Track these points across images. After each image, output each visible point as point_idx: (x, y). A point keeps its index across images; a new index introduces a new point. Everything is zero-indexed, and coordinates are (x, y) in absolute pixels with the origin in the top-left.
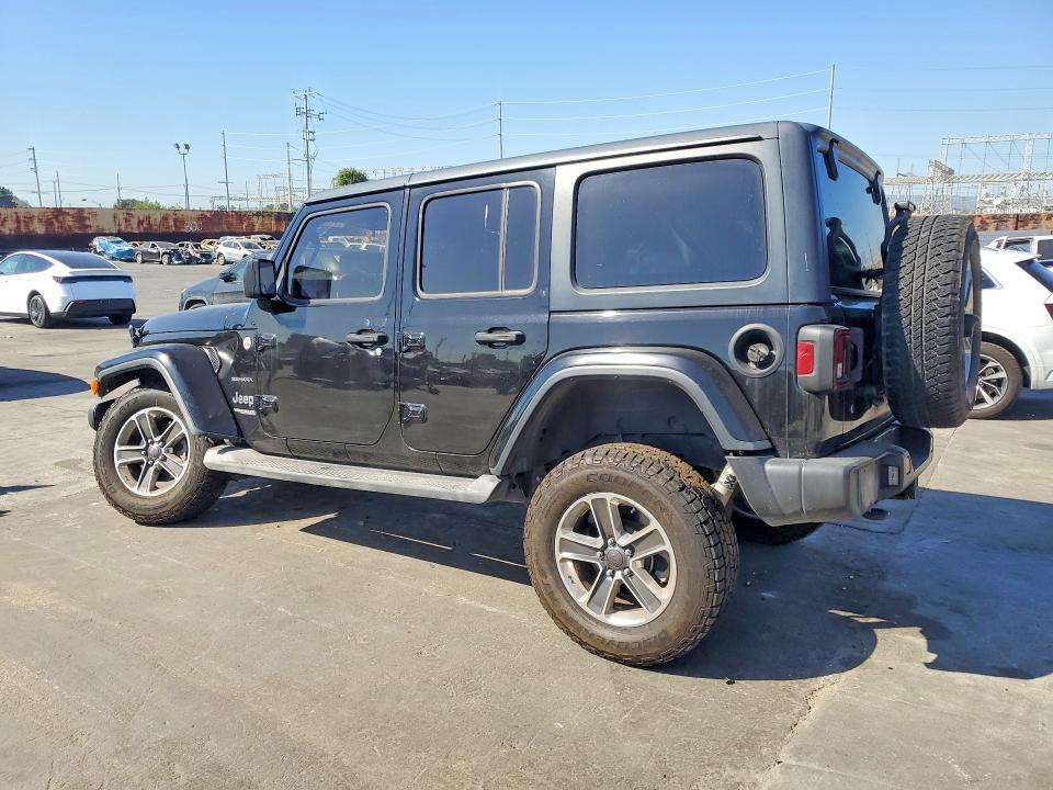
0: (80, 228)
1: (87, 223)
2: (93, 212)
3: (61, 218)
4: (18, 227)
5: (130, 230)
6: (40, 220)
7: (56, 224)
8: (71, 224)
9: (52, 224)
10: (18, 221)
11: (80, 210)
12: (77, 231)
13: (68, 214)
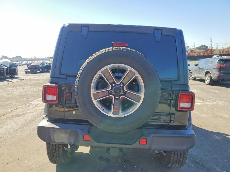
0: (211, 54)
1: (213, 52)
2: (215, 50)
3: (207, 52)
4: (198, 54)
5: (223, 54)
6: (203, 52)
7: (206, 53)
8: (209, 53)
9: (205, 53)
10: (198, 53)
11: (212, 50)
12: (210, 54)
13: (209, 51)
